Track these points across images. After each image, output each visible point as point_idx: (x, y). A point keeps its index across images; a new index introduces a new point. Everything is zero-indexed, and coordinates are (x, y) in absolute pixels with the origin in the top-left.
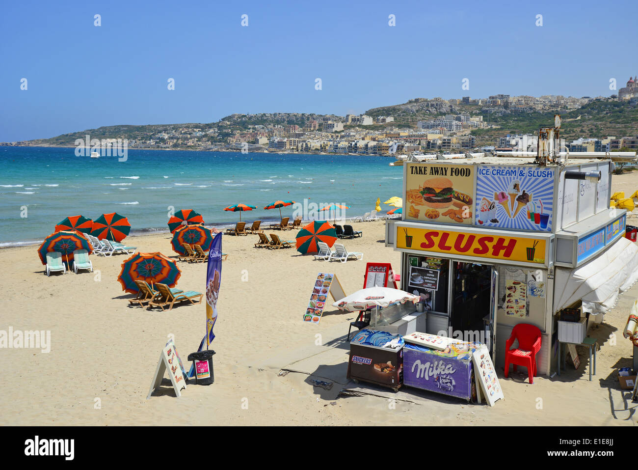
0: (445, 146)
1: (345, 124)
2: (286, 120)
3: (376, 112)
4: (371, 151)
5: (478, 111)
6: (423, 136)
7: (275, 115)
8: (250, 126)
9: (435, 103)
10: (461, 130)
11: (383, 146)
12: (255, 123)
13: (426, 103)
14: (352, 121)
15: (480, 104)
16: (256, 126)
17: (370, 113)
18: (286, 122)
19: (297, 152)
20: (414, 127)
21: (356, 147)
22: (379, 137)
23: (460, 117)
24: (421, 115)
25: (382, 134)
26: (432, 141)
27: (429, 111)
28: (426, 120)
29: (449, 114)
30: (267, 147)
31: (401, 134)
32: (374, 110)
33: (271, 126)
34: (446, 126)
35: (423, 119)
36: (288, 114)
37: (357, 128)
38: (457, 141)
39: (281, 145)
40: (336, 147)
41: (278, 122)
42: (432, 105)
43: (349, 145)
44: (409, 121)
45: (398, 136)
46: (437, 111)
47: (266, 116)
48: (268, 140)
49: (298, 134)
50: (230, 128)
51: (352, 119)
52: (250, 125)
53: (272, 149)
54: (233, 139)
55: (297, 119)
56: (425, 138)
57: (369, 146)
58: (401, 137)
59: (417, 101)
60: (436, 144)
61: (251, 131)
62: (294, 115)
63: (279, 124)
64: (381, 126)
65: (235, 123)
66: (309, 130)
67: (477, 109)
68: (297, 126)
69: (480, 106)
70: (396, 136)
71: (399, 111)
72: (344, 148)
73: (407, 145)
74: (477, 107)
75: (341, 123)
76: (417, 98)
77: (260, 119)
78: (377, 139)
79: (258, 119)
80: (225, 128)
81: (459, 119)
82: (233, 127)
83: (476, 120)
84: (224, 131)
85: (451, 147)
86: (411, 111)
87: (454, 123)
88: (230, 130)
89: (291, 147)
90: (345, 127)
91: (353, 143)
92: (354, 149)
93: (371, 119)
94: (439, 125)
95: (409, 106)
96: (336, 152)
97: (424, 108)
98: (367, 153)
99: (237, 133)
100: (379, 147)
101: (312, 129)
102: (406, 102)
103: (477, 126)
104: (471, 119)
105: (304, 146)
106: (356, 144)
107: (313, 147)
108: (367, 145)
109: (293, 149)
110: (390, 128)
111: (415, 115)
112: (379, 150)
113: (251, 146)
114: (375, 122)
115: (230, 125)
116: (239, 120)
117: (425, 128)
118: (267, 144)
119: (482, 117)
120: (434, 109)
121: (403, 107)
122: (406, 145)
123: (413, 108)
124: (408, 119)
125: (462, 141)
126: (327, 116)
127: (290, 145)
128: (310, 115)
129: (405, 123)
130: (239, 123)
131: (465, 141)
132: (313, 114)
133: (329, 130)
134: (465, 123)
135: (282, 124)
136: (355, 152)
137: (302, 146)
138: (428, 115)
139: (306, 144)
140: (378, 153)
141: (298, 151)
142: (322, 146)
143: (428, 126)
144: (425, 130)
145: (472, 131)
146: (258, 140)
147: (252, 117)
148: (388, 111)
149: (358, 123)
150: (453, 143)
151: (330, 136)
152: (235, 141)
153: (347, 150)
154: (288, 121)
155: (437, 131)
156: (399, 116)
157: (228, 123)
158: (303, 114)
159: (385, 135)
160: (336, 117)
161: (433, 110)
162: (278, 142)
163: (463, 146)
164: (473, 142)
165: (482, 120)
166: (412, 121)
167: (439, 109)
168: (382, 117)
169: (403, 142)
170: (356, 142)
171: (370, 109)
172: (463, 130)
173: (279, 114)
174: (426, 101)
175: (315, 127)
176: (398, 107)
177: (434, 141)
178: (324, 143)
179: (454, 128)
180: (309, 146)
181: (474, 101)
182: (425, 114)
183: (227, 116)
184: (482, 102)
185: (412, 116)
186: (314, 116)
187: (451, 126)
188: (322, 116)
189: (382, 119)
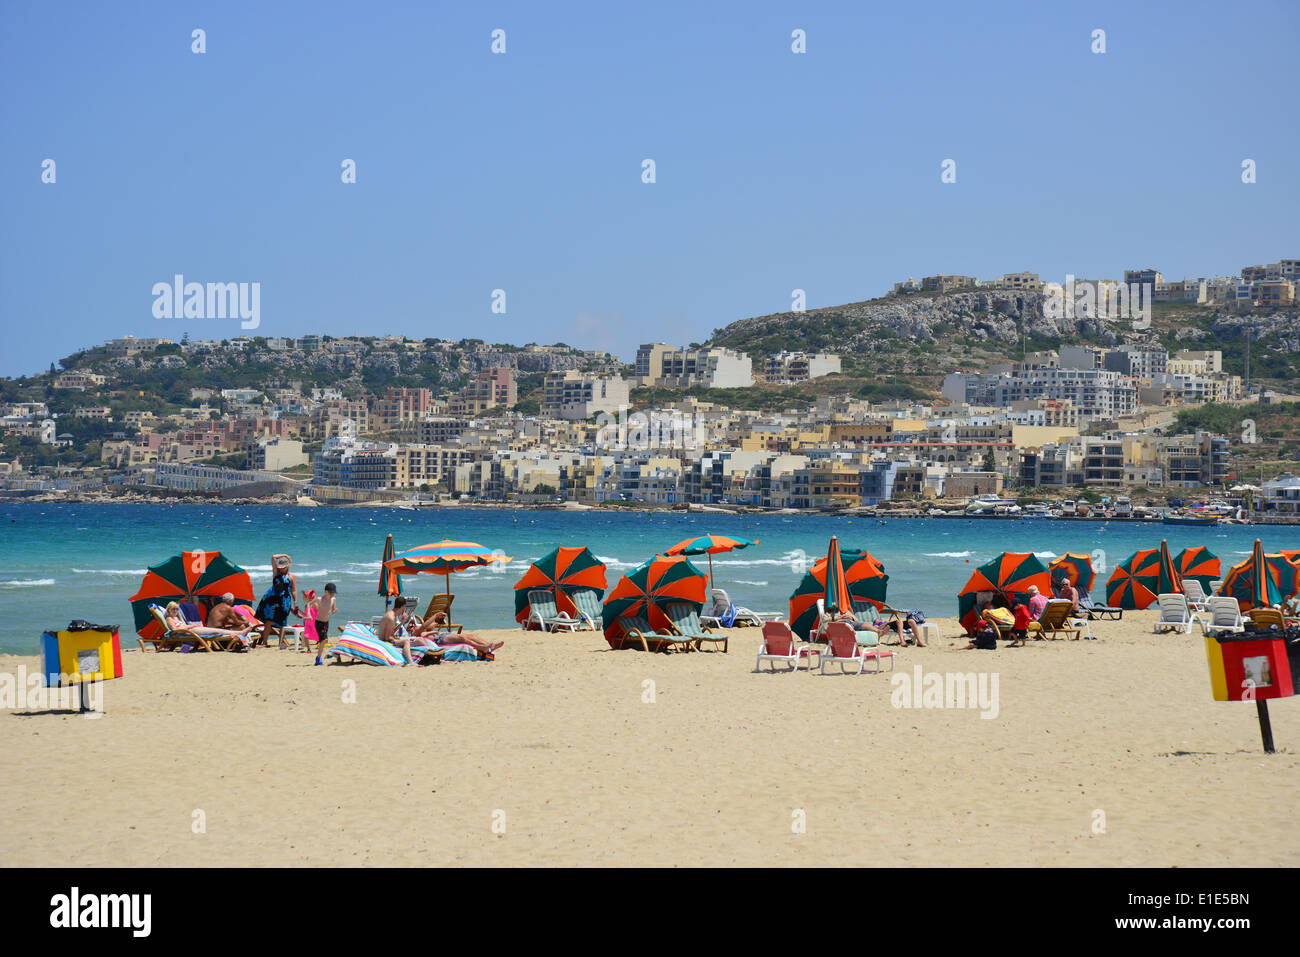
0: (1098, 474)
1: (633, 383)
2: (359, 366)
3: (759, 333)
4: (784, 494)
5: (1196, 332)
6: (992, 435)
7: (308, 343)
8: (196, 394)
9: (1010, 296)
10: (1135, 411)
11: (837, 477)
12: (217, 381)
13: (972, 298)
14: (666, 371)
15: (1202, 298)
16: (225, 393)
17: (736, 338)
18: (355, 377)
19: (455, 503)
20: (932, 398)
21: (720, 479)
22: (805, 436)
23: (1125, 355)
24: (955, 348)
25: (816, 426)
26: (1041, 455)
27: (988, 328)
28: (977, 366)
29: (1071, 342)
30: (305, 483)
31: (899, 427)
32: (749, 323)
33: (292, 393)
34: (1069, 391)
35: (962, 364)
36: (367, 341)
37: (694, 401)
38: (1148, 454)
39: (371, 471)
40: (632, 480)
41: (322, 376)
42: (1000, 306)
43: (689, 468)
44: (907, 370)
45: (884, 435)
46: (1019, 328)
47: (269, 351)
48: (305, 450)
49: (436, 425)
50: (105, 402)
51: (666, 363)
52: (199, 386)
53: (330, 492)
54: (142, 449)
55: (405, 362)
56: (1004, 441)
57: (776, 472)
58: (898, 437)
59: (931, 286)
60: (1062, 465)
61: (205, 412)
62: (394, 346)
63: (328, 384)
64: (789, 393)
65: (130, 379)
66: (477, 410)
67: (1193, 322)
68: (426, 393)
69: (1205, 308)
70: (875, 434)
71: (860, 330)
72: (667, 484)
73: (938, 470)
74: (1193, 314)
75: (618, 378)
76: (933, 275)
77: (242, 361)
78: (795, 445)
79: (231, 361)
80: (85, 399)
81: (1119, 364)
82: (117, 398)
83: (1195, 368)
84: (82, 413)
85: (1126, 478)
86: (913, 330)
87: (1105, 379)
88: (107, 411)
89: (418, 483)
90: (635, 394)
91: (707, 464)
92: (708, 485)
93: (746, 361)
94: (1038, 389)
95: (902, 310)
96: (629, 501)
97: (966, 319)
98: (767, 503)
99: (143, 421)
100: (819, 478)
101: (492, 404)
102: (881, 294)
103: (1199, 394)
104: (1175, 364)
105: (486, 474)
106: (718, 467)
107: (527, 479)
108: (764, 472)
109: (425, 488)
110: (831, 401)
111: (929, 347)
112: (817, 491)
113: (231, 477)
114: (762, 377)
115: (104, 388)
116: (146, 365)
117: (978, 402)
118: (302, 467)
119: (1218, 355)
120: (1010, 322)
121: (876, 314)
122: (931, 471)
123: (920, 316)
124: (900, 363)
125: (1168, 454)
126: (536, 349)
127: (414, 471)
128: (462, 344)
129: (889, 381)
130: (144, 381)
131: (1181, 454)
132: (473, 343)
133: (568, 409)
134: (1146, 380)
135: (340, 382)
136: (715, 501)
137: (475, 476)
138: (986, 348)
139: (496, 468)
140: (813, 502)
141: (456, 496)
142: (570, 474)
143: (992, 393)
144: (984, 410)
145: (1183, 417)
146: (262, 452)
147: (203, 352)
148: (814, 331)
149: (692, 379)
150: (1131, 464)
151: (582, 435)
152: (148, 457)
153: (681, 491)
154: (365, 372)
155: (1037, 414)
156: (861, 349)
157: (93, 377)
158: (429, 342)
159: (827, 428)
160: (574, 352)
161: (1005, 327)
162: (360, 461)
163: (1175, 477)
164: (1217, 458)
165: (1218, 367)
166: (920, 373)
167: (1030, 322)
168: (792, 356)
169: (913, 460)
170: (716, 456)
171: (734, 320)
172: (1144, 409)
173: (326, 339)
174: (970, 287)
175: (502, 396)
176: (854, 315)
177: (1050, 453)
178: (576, 462)
179: (1104, 400)
180: (508, 474)
181: (1178, 288)
182: (972, 344)
183: (88, 347)
184: (1211, 290)
185: (914, 351)
186: (481, 352)
187: (1090, 392)
188: (512, 349)
189: (792, 364)
